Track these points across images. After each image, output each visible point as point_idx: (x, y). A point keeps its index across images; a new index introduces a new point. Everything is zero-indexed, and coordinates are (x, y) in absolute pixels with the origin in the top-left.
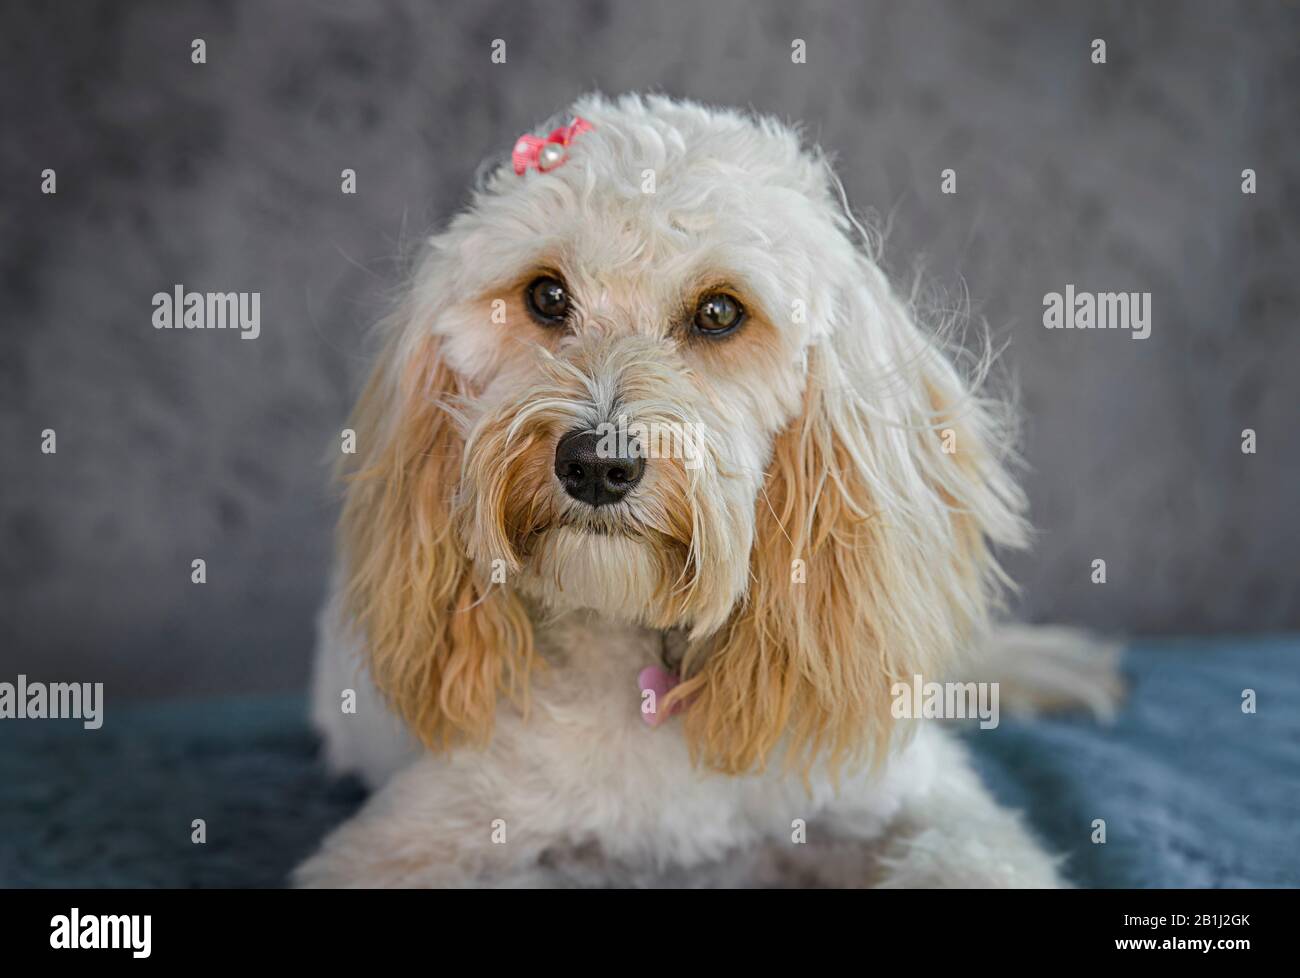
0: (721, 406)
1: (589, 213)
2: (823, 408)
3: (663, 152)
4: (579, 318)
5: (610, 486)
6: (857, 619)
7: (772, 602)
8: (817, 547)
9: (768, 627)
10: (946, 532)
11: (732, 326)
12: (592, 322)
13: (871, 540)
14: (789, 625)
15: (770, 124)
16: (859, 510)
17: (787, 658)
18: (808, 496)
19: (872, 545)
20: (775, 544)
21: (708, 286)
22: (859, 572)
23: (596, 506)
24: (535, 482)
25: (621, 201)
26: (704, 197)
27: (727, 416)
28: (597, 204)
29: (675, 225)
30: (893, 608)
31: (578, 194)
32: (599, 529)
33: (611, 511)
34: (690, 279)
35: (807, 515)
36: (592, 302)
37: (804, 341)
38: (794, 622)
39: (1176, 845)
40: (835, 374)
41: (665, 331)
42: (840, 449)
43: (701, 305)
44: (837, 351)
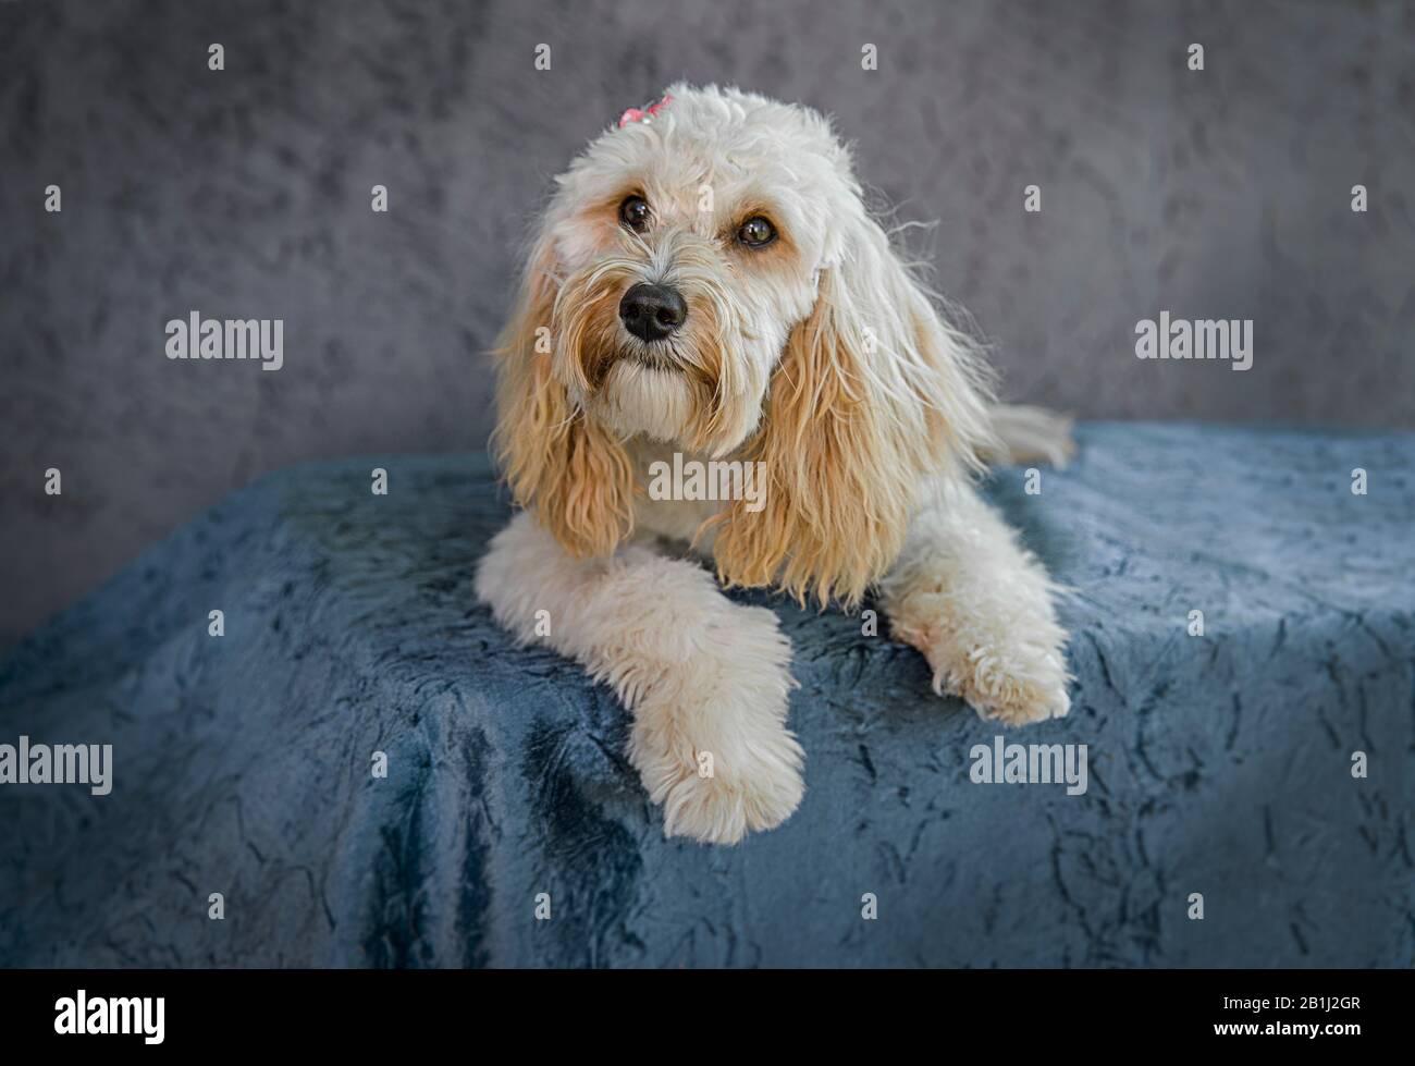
0: (751, 293)
1: (668, 149)
2: (832, 320)
3: (729, 117)
4: (653, 221)
5: (659, 326)
6: (847, 474)
7: (781, 457)
8: (817, 420)
9: (776, 475)
10: (919, 419)
11: (764, 242)
12: (663, 223)
13: (860, 417)
14: (791, 473)
15: (811, 113)
16: (854, 396)
17: (789, 502)
18: (814, 383)
19: (862, 421)
20: (786, 415)
21: (751, 209)
22: (851, 440)
23: (647, 342)
24: (606, 323)
25: (694, 142)
26: (751, 144)
27: (756, 302)
28: (675, 143)
29: (731, 162)
30: (875, 467)
31: (661, 136)
32: (650, 364)
33: (659, 347)
34: (737, 202)
35: (813, 396)
36: (662, 207)
37: (816, 263)
38: (795, 473)
39: (1100, 536)
40: (843, 297)
41: (715, 234)
42: (842, 351)
43: (745, 224)
44: (846, 282)
